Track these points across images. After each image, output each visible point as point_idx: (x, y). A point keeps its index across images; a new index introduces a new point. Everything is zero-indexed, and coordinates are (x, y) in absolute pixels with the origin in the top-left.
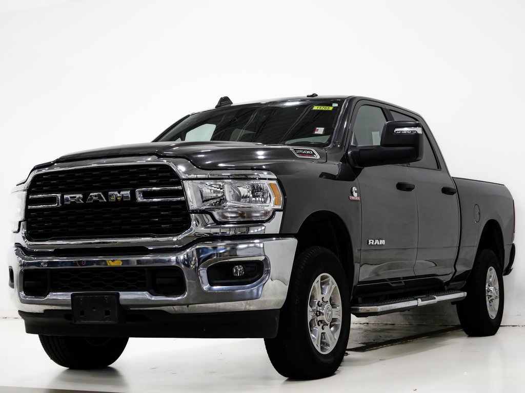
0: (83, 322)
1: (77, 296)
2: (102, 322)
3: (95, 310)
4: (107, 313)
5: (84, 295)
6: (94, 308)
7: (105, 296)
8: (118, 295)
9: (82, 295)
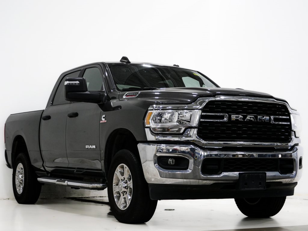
0: (246, 189)
1: (243, 175)
2: (258, 189)
3: (253, 182)
4: (260, 184)
5: (248, 174)
6: (253, 181)
7: (260, 174)
8: (266, 173)
9: (246, 174)
